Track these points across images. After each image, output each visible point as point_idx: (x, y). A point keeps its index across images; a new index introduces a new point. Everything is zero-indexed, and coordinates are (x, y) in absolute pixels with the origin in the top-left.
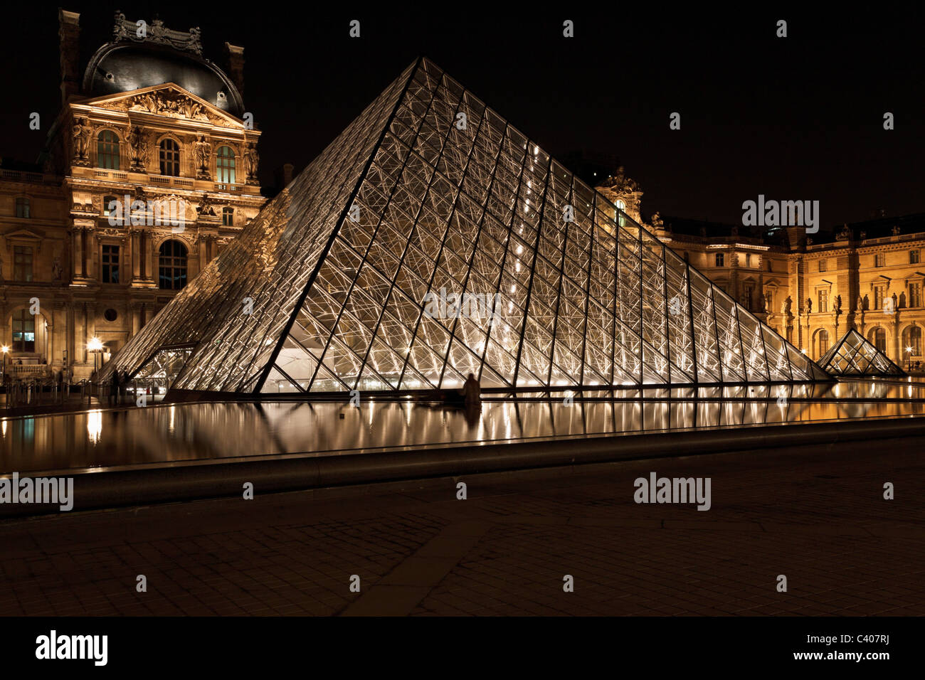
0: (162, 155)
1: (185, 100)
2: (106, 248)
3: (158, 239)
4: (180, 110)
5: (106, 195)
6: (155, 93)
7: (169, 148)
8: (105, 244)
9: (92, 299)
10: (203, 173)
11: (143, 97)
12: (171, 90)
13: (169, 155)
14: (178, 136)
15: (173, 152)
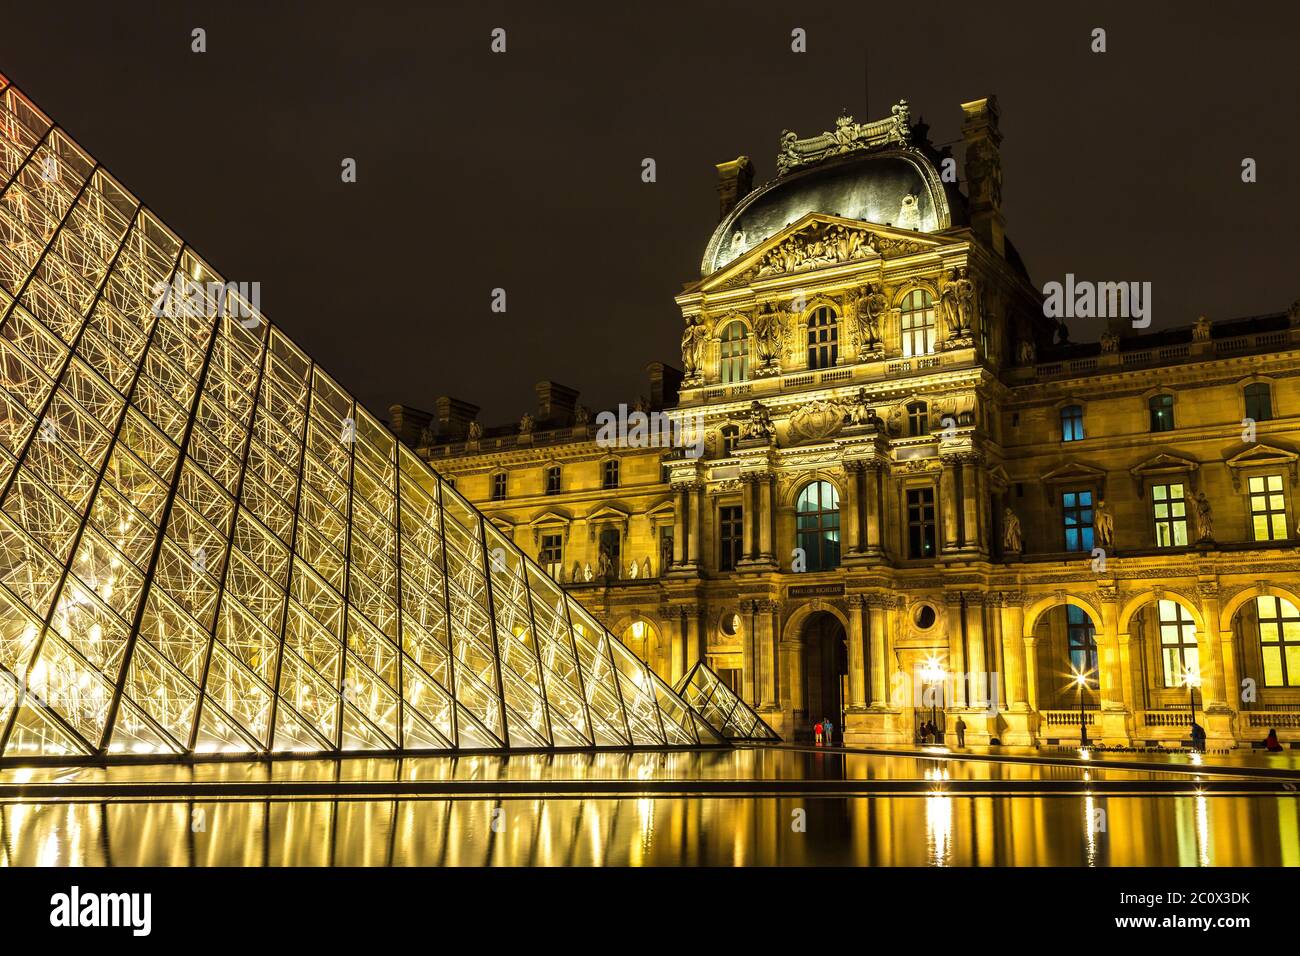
0: (812, 338)
1: (838, 233)
2: (725, 512)
3: (787, 485)
4: (830, 251)
5: (725, 424)
6: (792, 239)
7: (823, 322)
8: (722, 506)
9: (690, 600)
10: (871, 349)
11: (775, 251)
12: (815, 226)
13: (823, 333)
14: (832, 298)
15: (828, 328)
